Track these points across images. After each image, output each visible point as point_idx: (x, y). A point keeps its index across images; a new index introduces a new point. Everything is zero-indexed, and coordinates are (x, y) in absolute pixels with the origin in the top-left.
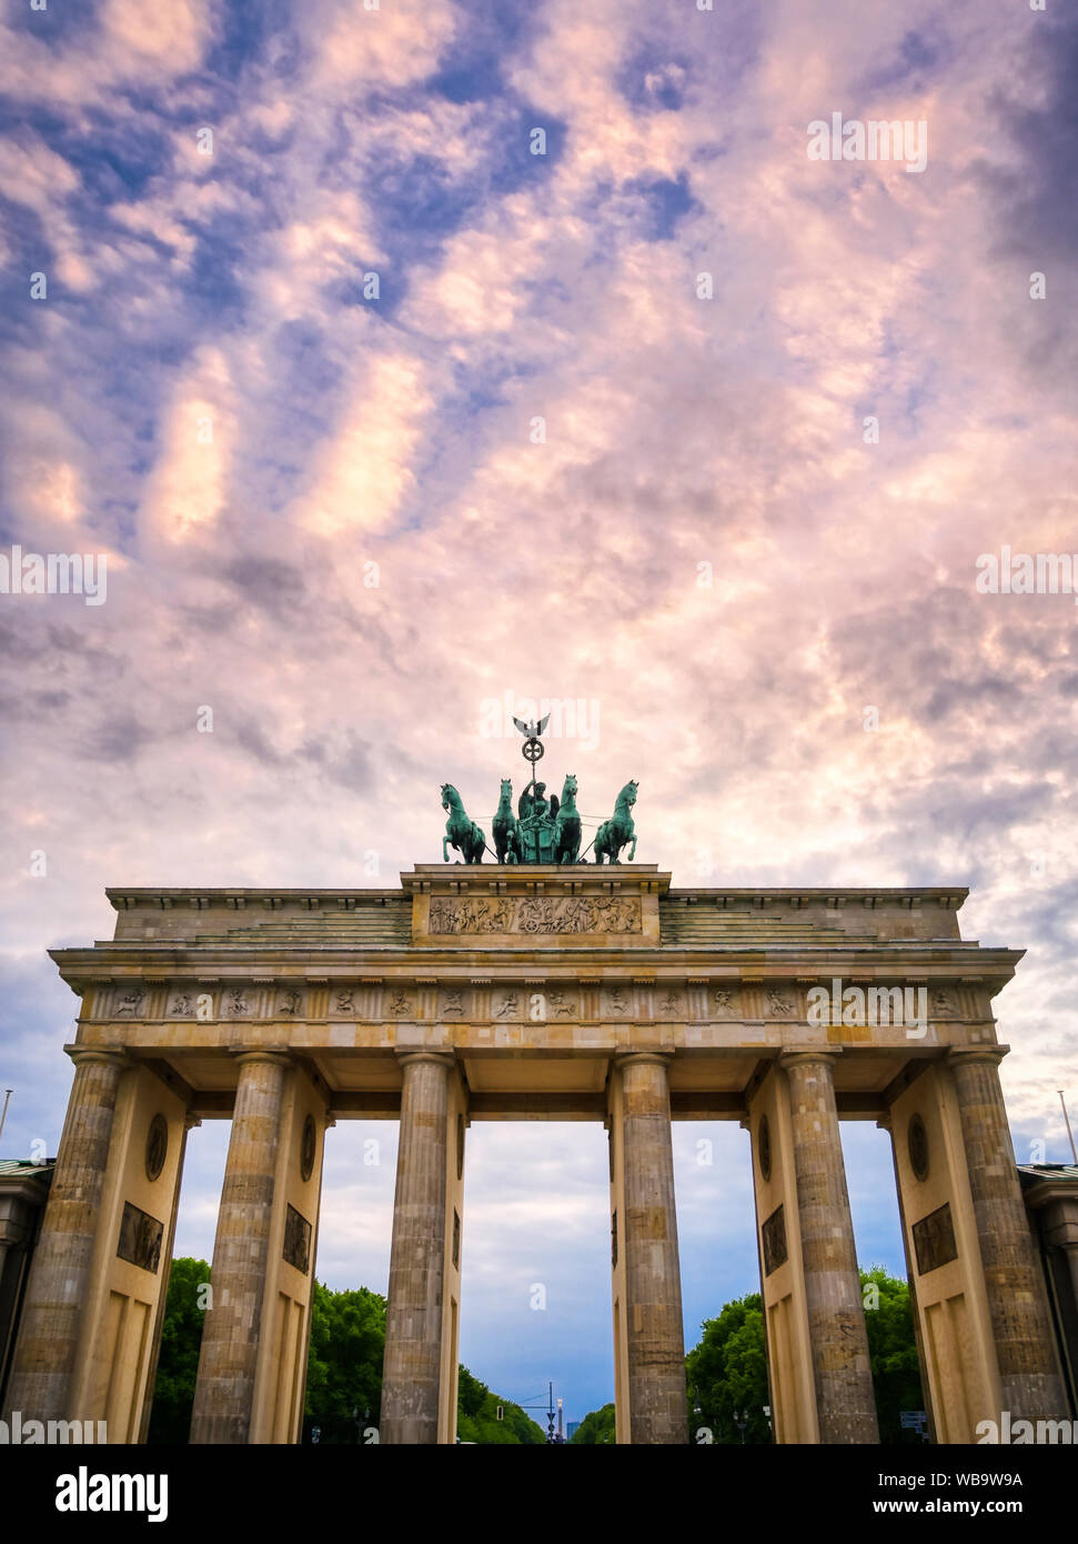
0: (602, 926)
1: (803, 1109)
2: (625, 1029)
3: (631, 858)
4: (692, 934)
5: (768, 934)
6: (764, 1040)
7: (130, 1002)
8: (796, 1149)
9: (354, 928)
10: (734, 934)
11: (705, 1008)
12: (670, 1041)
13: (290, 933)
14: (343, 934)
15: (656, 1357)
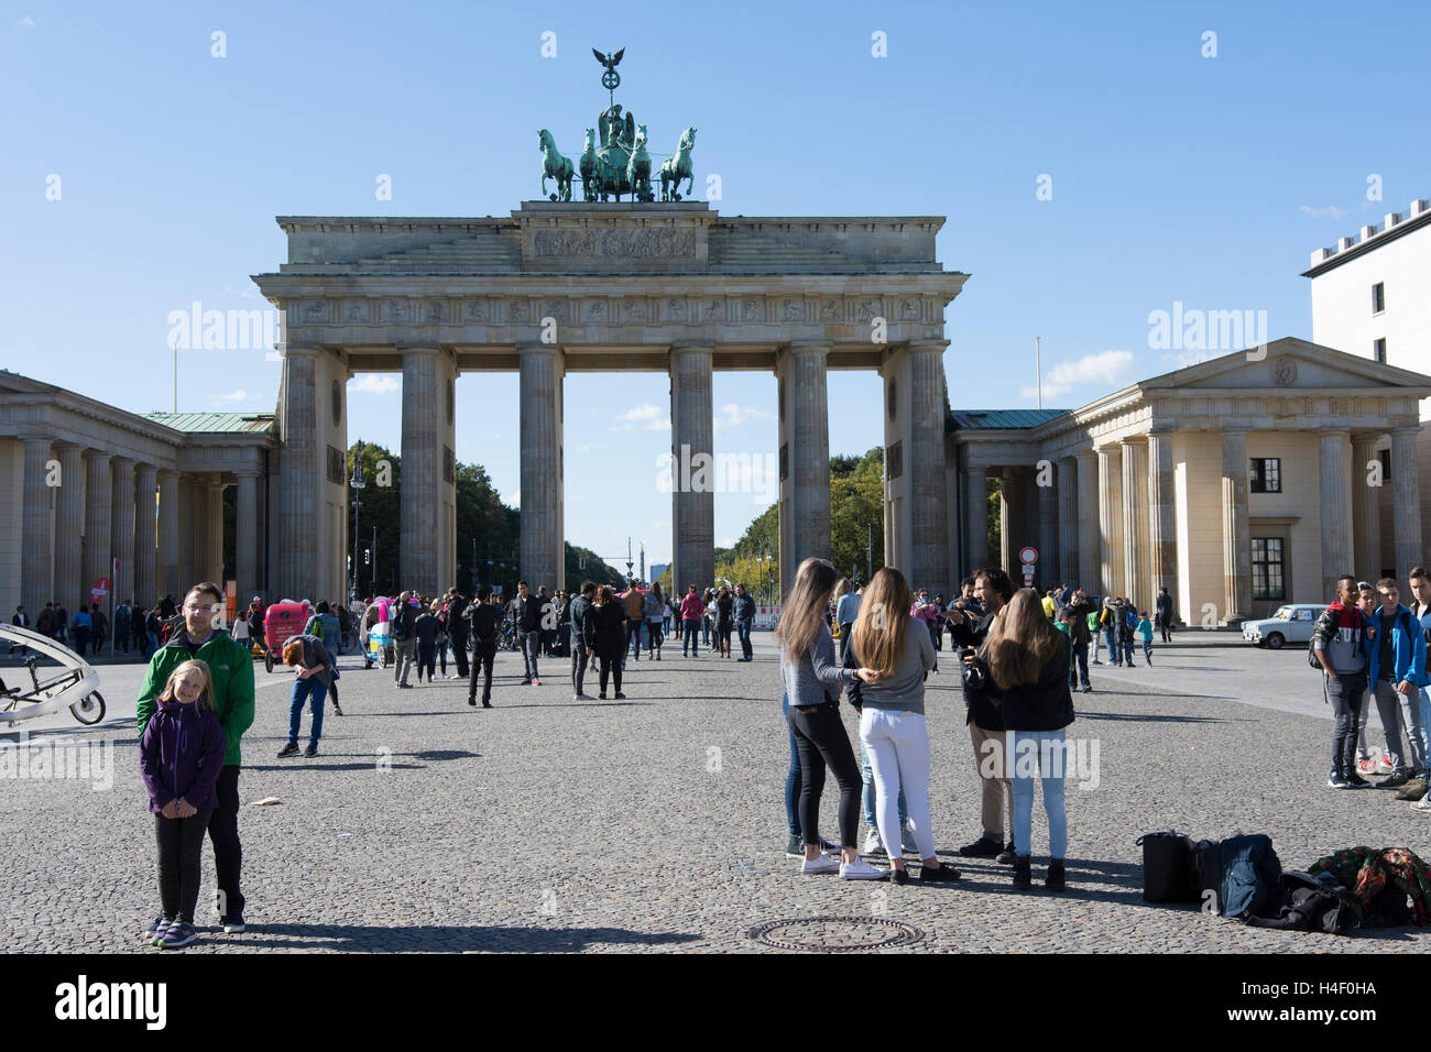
0: (664, 251)
1: (802, 384)
2: (680, 329)
3: (688, 193)
4: (732, 256)
5: (789, 257)
6: (779, 336)
7: (316, 311)
8: (796, 409)
9: (478, 252)
10: (763, 257)
11: (739, 313)
12: (712, 337)
13: (430, 257)
14: (470, 257)
15: (695, 538)
